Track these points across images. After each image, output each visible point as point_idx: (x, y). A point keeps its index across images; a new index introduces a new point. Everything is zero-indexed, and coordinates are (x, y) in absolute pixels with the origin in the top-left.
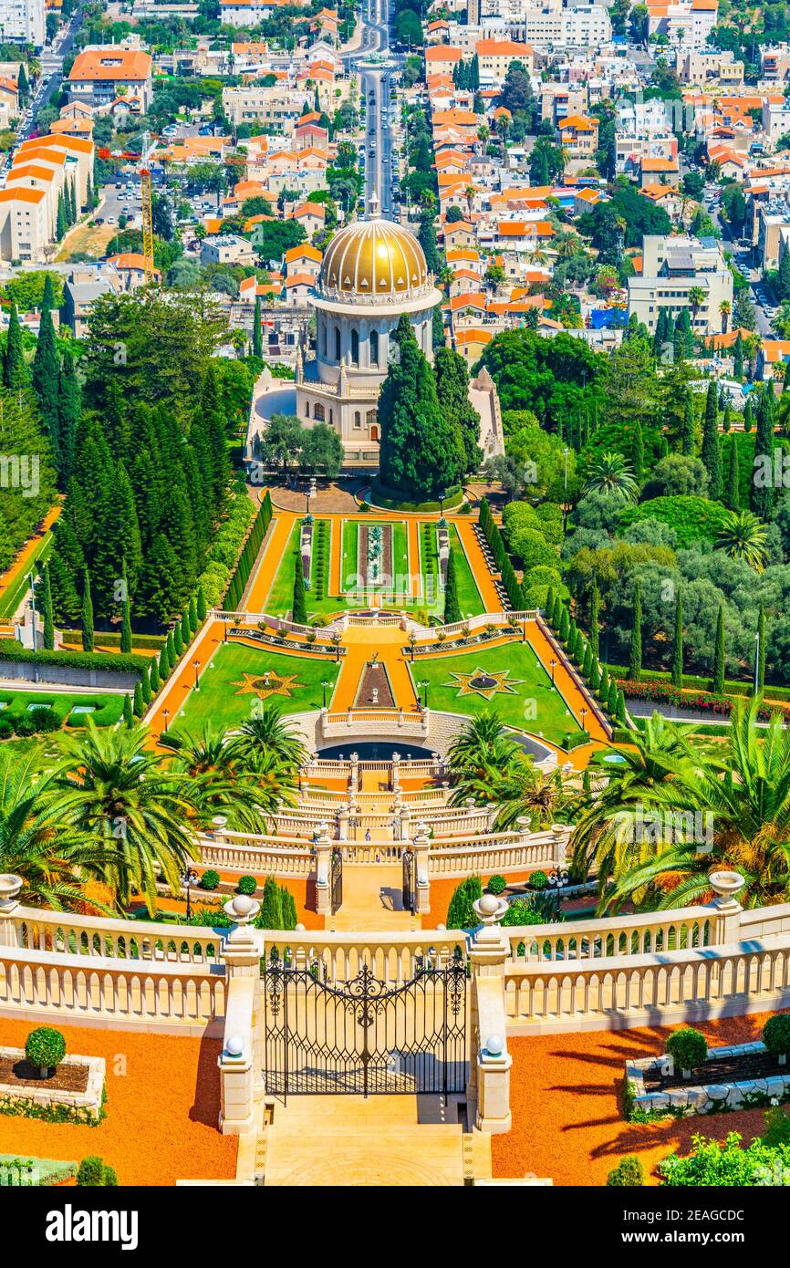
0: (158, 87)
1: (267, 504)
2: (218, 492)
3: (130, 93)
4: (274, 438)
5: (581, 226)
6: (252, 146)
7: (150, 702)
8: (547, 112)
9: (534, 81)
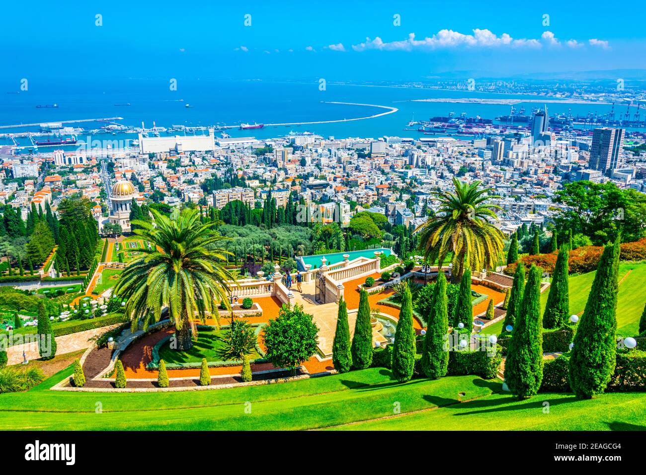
0: (63, 182)
1: (107, 240)
2: (96, 240)
3: (57, 183)
4: (106, 228)
5: (150, 198)
6: (84, 191)
7: (88, 285)
8: (140, 181)
9: (136, 176)
